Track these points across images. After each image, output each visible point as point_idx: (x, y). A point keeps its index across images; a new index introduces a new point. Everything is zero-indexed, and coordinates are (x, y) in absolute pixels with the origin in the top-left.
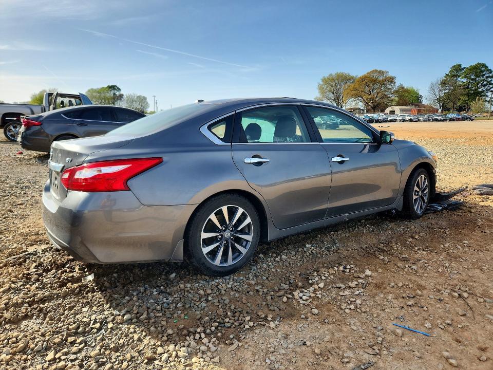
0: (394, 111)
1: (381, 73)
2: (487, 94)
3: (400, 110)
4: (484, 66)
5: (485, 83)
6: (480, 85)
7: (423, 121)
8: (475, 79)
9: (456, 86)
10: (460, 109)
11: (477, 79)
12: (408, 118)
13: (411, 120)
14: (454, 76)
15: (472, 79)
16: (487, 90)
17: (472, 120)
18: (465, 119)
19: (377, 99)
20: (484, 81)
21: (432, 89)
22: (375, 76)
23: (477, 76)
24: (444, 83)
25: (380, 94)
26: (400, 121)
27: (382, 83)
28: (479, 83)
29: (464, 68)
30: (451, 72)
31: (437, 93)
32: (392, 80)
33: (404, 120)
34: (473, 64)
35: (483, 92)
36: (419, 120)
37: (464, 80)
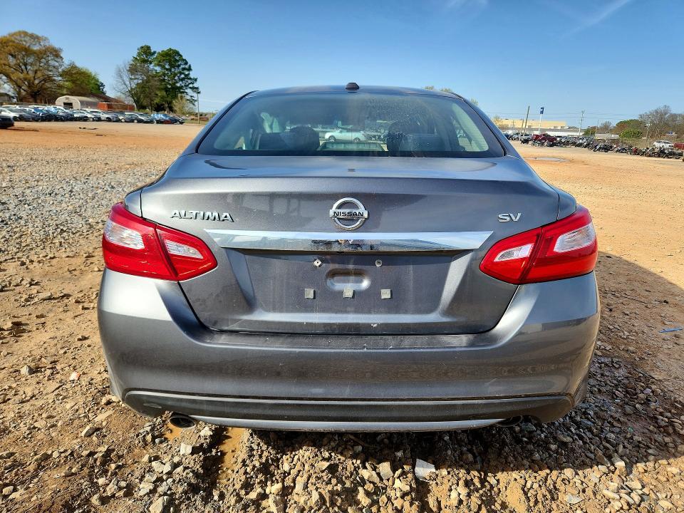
0: (71, 104)
1: (35, 38)
2: (186, 91)
3: (82, 103)
4: (177, 53)
5: (183, 76)
6: (176, 78)
7: (126, 122)
8: (170, 70)
9: (150, 77)
10: (159, 108)
11: (173, 70)
12: (104, 116)
13: (109, 120)
14: (145, 61)
15: (167, 69)
16: (186, 86)
17: (182, 123)
18: (173, 121)
19: (36, 82)
20: (181, 73)
21: (120, 75)
22: (27, 43)
23: (172, 66)
24: (133, 70)
25: (39, 74)
26: (94, 120)
27: (40, 55)
28: (175, 75)
29: (155, 52)
30: (139, 54)
31: (128, 83)
32: (56, 54)
33: (99, 119)
34: (165, 49)
35: (181, 87)
36: (119, 121)
37: (158, 69)
